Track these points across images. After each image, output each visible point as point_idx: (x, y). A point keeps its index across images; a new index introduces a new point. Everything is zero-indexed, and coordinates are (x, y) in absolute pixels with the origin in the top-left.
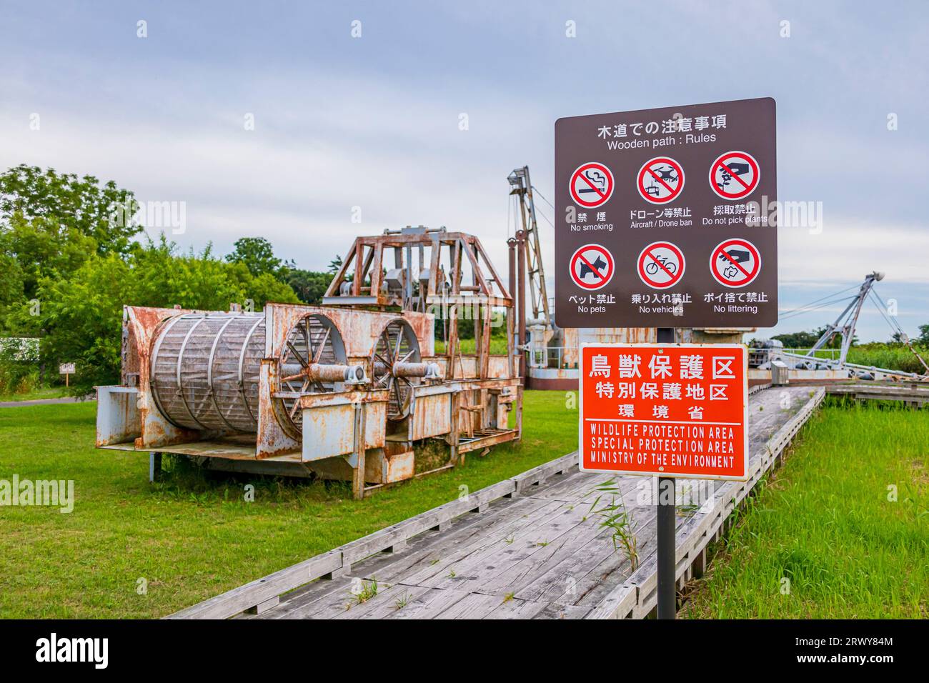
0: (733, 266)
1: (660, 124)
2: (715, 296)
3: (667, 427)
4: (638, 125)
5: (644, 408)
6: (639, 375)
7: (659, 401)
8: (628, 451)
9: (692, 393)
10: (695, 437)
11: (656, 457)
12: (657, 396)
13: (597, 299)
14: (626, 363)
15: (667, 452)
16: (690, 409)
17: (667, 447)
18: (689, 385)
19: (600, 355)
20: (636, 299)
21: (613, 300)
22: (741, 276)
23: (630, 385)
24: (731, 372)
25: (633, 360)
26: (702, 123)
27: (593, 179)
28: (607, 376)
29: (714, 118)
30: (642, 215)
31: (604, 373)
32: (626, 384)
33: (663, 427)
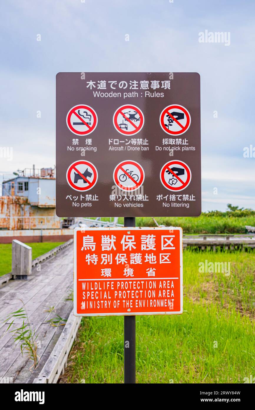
0: (175, 178)
1: (128, 83)
2: (164, 196)
3: (133, 283)
4: (114, 82)
5: (118, 270)
6: (115, 249)
7: (128, 266)
8: (107, 300)
9: (148, 259)
10: (151, 288)
11: (125, 303)
12: (126, 262)
13: (85, 197)
14: (106, 241)
15: (132, 299)
16: (147, 270)
17: (133, 296)
18: (147, 254)
19: (88, 236)
20: (112, 197)
21: (97, 198)
22: (179, 184)
23: (109, 255)
24: (172, 245)
25: (111, 239)
26: (155, 85)
27: (83, 116)
28: (93, 250)
29: (163, 82)
30: (116, 142)
31: (91, 248)
32: (106, 255)
33: (130, 282)
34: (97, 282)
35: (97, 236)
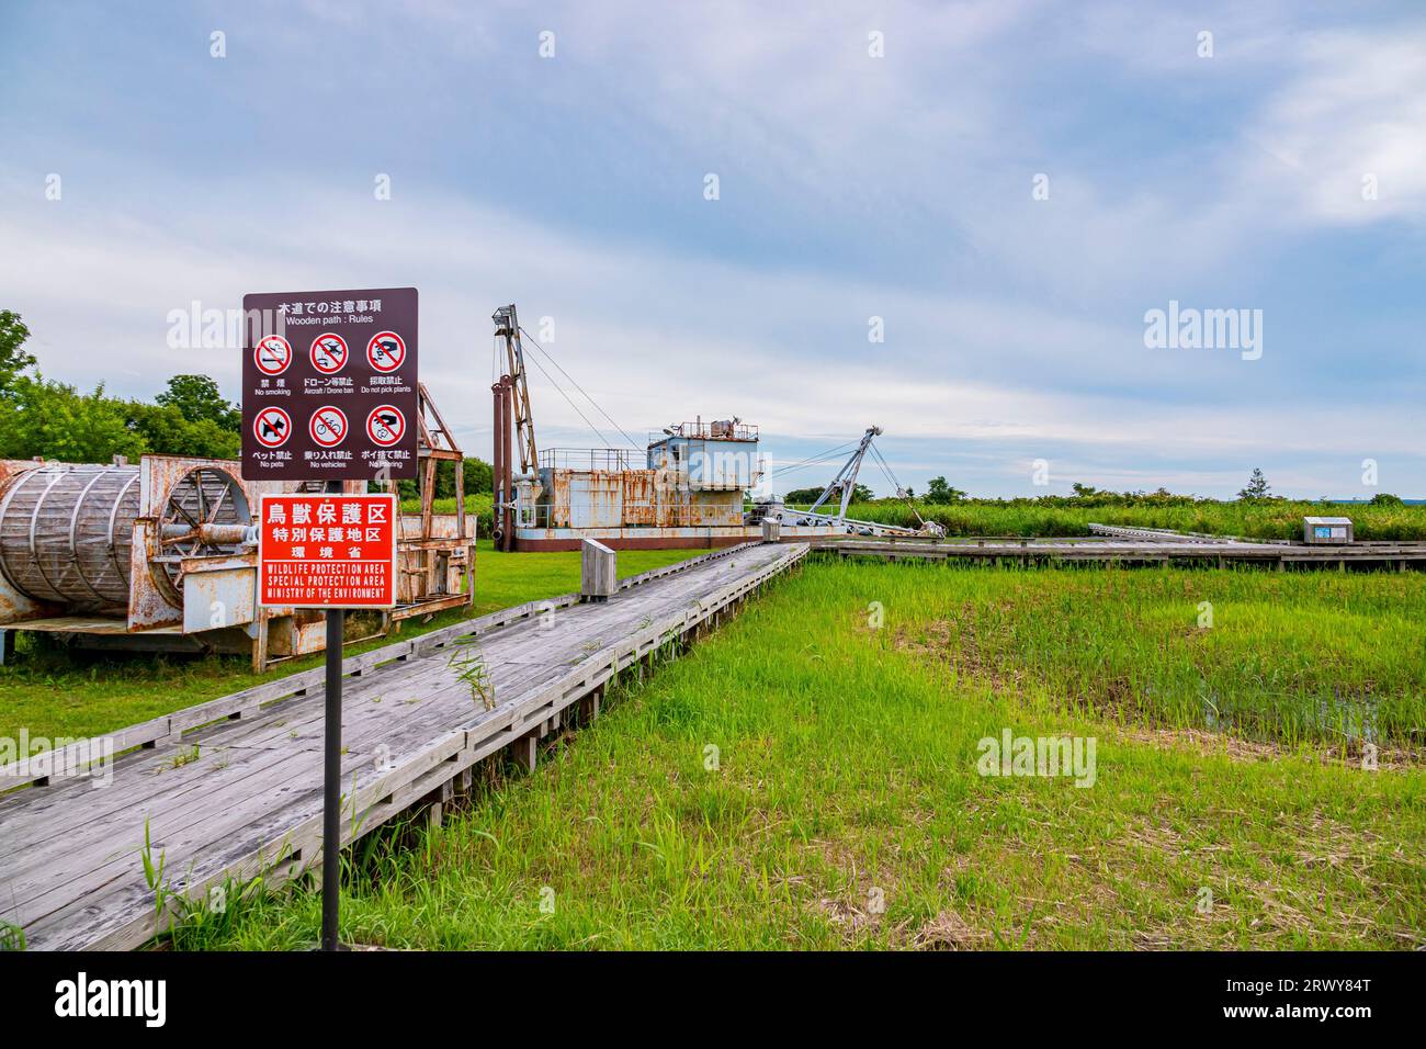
0: (385, 428)
1: (330, 305)
2: (371, 453)
3: (331, 566)
4: (311, 304)
5: (312, 549)
9: (352, 535)
10: (354, 573)
11: (323, 591)
12: (324, 539)
13: (276, 455)
14: (298, 511)
15: (330, 587)
16: (350, 550)
17: (332, 583)
18: (350, 529)
19: (276, 504)
20: (308, 455)
21: (290, 456)
22: (390, 437)
23: (302, 530)
24: (382, 517)
25: (304, 509)
26: (362, 306)
27: (274, 350)
28: (283, 523)
29: (371, 302)
30: (314, 382)
31: (280, 520)
32: (298, 529)
33: (328, 566)
34: (288, 564)
35: (288, 504)
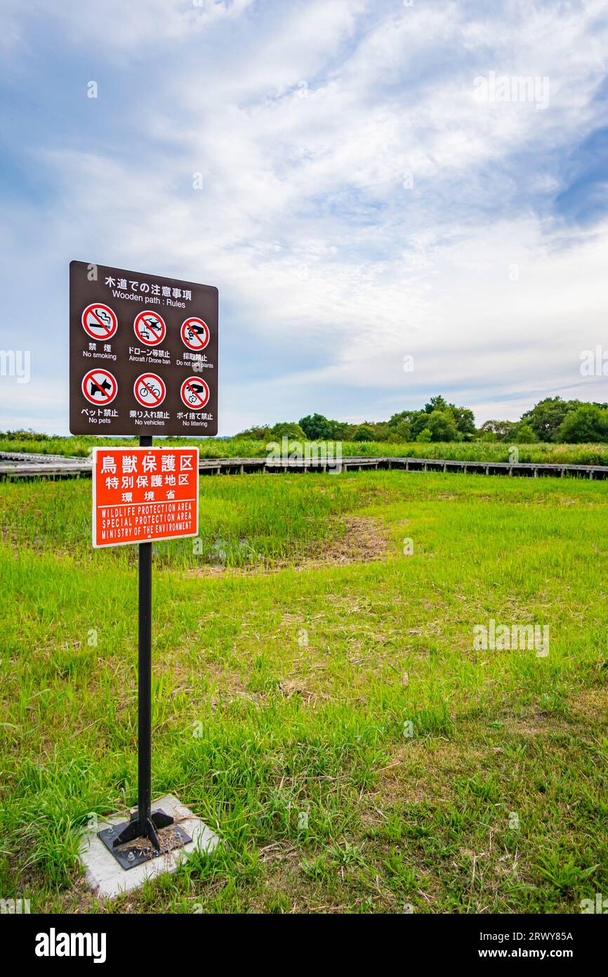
0: (194, 395)
1: (150, 287)
2: (184, 414)
3: (153, 507)
4: (135, 283)
5: (139, 494)
6: (136, 471)
7: (149, 489)
8: (128, 527)
12: (147, 485)
15: (152, 524)
19: (108, 456)
20: (133, 414)
21: (116, 414)
22: (198, 402)
24: (190, 466)
26: (177, 293)
28: (114, 473)
29: (184, 291)
30: (137, 351)
32: (127, 477)
33: (151, 507)
34: (118, 508)
35: (118, 457)
